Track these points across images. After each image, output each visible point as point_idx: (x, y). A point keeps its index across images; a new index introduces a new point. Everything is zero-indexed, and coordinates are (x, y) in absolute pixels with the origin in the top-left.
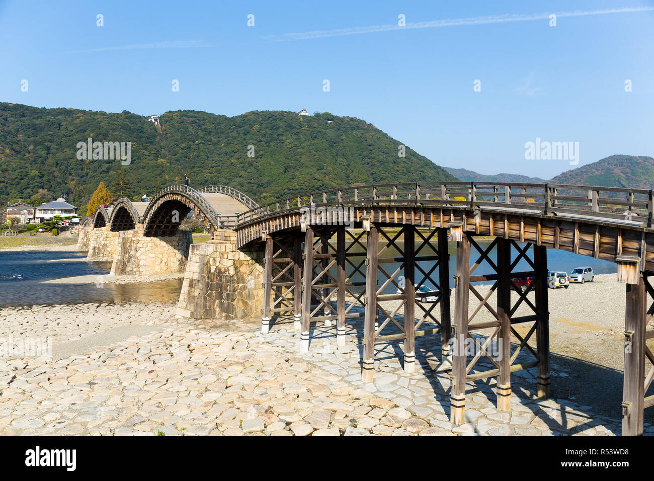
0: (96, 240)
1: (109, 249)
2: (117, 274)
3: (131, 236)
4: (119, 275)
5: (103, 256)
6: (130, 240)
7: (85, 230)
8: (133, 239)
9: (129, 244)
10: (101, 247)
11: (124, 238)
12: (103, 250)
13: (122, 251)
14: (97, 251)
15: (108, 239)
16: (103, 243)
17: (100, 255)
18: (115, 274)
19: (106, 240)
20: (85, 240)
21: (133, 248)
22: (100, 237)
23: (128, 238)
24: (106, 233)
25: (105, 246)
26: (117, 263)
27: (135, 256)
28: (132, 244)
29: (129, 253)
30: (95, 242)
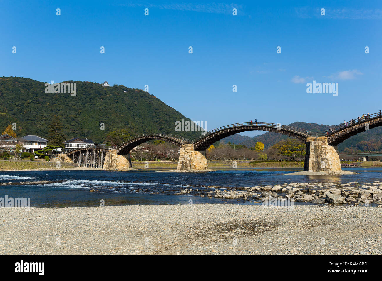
0: (183, 157)
1: (194, 163)
2: (314, 171)
3: (321, 145)
4: (317, 171)
5: (191, 168)
6: (320, 147)
7: (110, 154)
8: (323, 146)
9: (320, 150)
10: (188, 162)
11: (315, 146)
12: (190, 164)
13: (315, 155)
14: (185, 165)
15: (193, 156)
16: (189, 159)
17: (188, 168)
18: (313, 171)
19: (191, 157)
20: (111, 162)
21: (324, 153)
22: (187, 154)
23: (318, 146)
24: (191, 151)
25: (191, 161)
26: (313, 163)
27: (326, 158)
28: (323, 150)
29: (321, 156)
30: (183, 159)
